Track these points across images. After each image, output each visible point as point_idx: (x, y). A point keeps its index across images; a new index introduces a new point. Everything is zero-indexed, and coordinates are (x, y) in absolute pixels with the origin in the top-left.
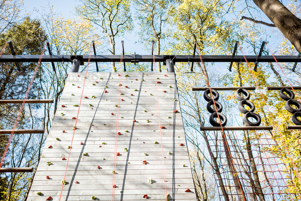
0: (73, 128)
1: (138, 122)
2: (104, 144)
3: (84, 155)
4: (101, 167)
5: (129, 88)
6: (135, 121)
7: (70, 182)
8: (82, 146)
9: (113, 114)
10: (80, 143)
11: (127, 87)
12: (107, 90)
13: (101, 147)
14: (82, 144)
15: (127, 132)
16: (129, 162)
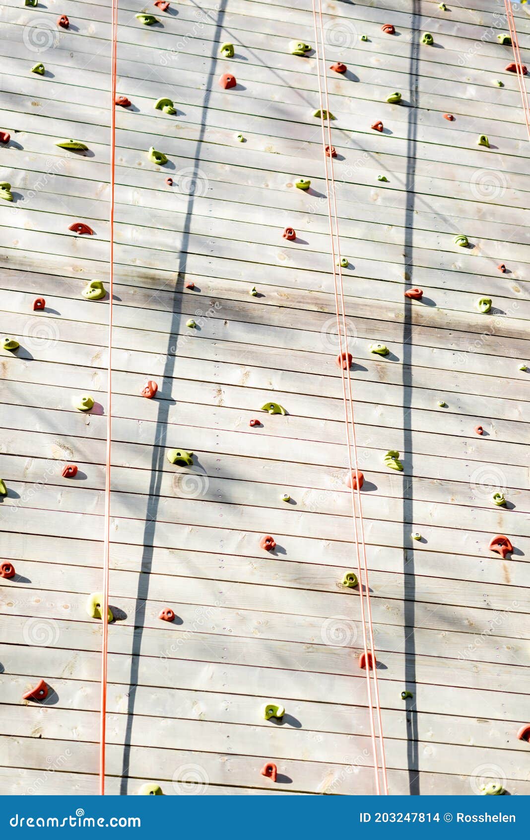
0: (87, 292)
1: (431, 303)
2: (275, 409)
3: (179, 462)
4: (278, 541)
5: (355, 79)
6: (419, 297)
7: (129, 608)
8: (156, 404)
9: (291, 236)
10: (141, 386)
11: (342, 70)
12: (234, 69)
13: (257, 424)
14: (153, 395)
15: (385, 354)
16: (416, 531)
